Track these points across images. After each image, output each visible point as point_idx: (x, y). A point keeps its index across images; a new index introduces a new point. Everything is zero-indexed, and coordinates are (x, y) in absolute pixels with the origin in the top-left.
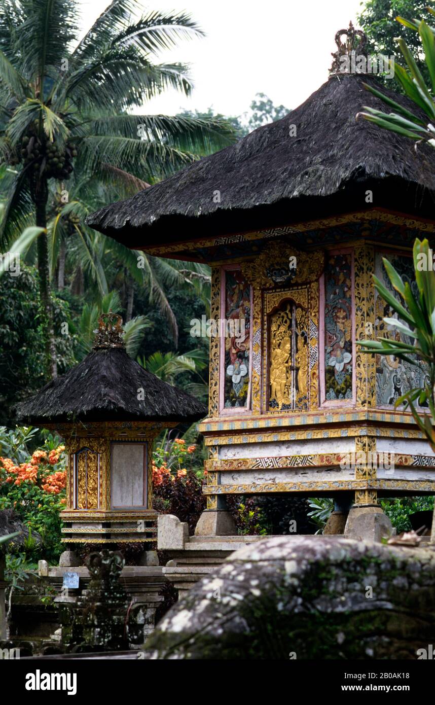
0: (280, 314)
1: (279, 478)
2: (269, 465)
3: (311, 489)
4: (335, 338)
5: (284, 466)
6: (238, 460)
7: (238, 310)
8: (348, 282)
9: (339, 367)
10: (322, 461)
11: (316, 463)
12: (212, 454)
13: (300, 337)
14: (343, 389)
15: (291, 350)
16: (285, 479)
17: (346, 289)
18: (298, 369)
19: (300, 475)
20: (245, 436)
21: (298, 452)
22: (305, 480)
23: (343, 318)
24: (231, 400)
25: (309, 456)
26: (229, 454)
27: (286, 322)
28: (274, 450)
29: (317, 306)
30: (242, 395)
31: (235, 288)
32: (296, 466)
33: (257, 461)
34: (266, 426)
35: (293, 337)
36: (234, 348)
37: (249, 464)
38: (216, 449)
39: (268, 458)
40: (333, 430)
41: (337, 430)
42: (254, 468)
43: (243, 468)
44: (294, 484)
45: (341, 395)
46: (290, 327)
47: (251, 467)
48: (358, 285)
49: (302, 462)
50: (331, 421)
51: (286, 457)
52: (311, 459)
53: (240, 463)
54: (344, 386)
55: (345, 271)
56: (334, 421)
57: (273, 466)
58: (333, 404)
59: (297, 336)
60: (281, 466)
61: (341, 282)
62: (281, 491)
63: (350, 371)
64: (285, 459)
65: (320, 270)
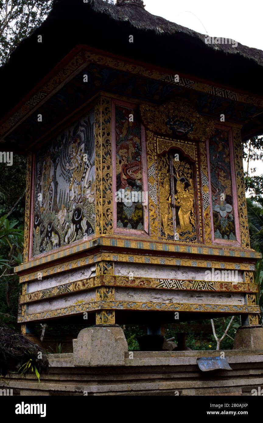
0: (161, 158)
1: (177, 299)
2: (173, 287)
3: (214, 311)
4: (218, 191)
5: (189, 288)
6: (140, 278)
7: (128, 143)
8: (226, 151)
9: (223, 214)
10: (221, 287)
11: (217, 289)
12: (106, 269)
13: (179, 182)
14: (227, 231)
15: (170, 190)
16: (182, 300)
17: (224, 156)
18: (177, 208)
19: (196, 298)
20: (147, 257)
21: (193, 278)
22: (200, 302)
23: (224, 177)
24: (122, 221)
25: (210, 282)
26: (123, 272)
27: (166, 166)
28: (170, 273)
29: (206, 161)
30: (135, 219)
31: (125, 122)
32: (199, 290)
33: (160, 282)
34: (176, 251)
35: (171, 180)
36: (124, 174)
37: (152, 283)
38: (112, 265)
39: (172, 280)
40: (228, 263)
41: (232, 263)
42: (158, 287)
43: (146, 286)
44: (199, 305)
45: (226, 237)
46: (169, 171)
47: (154, 286)
48: (237, 156)
49: (204, 286)
50: (234, 256)
51: (189, 281)
52: (212, 285)
53: (143, 281)
54: (228, 230)
55: (223, 143)
56: (236, 256)
57: (177, 287)
58: (223, 242)
59: (176, 181)
60: (185, 289)
61: (219, 150)
62: (188, 310)
63: (232, 219)
64: (187, 283)
65: (210, 135)
